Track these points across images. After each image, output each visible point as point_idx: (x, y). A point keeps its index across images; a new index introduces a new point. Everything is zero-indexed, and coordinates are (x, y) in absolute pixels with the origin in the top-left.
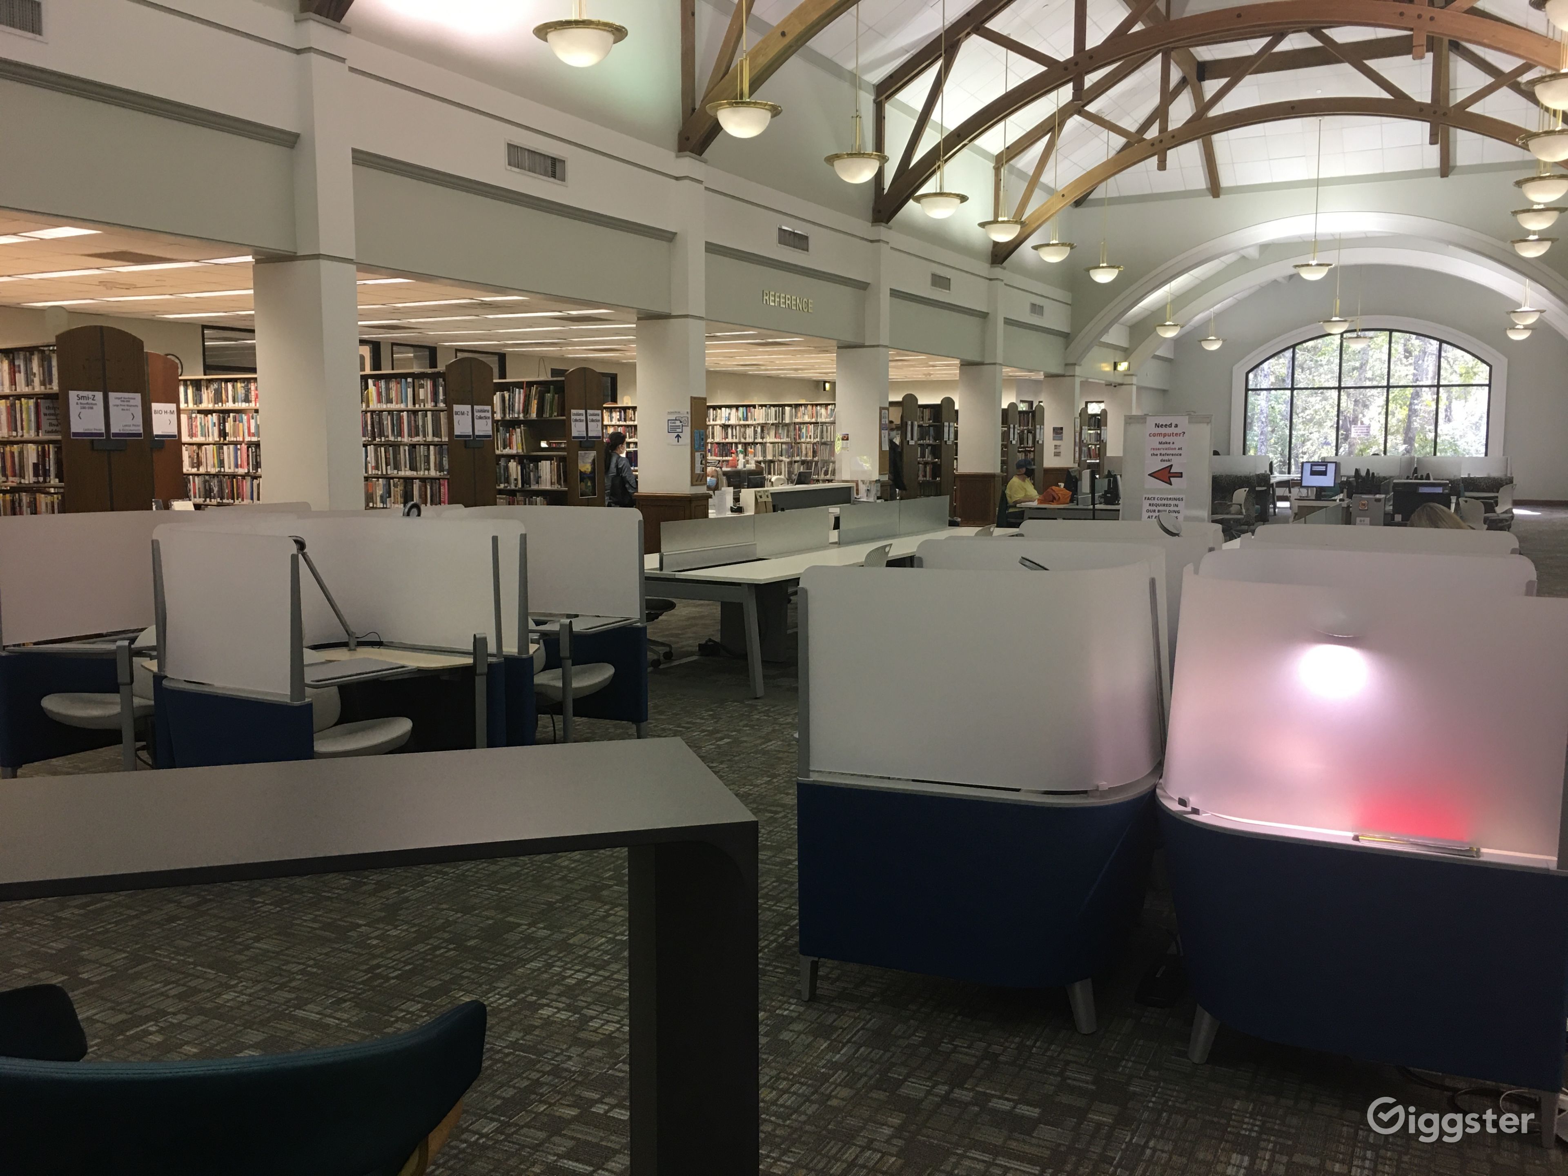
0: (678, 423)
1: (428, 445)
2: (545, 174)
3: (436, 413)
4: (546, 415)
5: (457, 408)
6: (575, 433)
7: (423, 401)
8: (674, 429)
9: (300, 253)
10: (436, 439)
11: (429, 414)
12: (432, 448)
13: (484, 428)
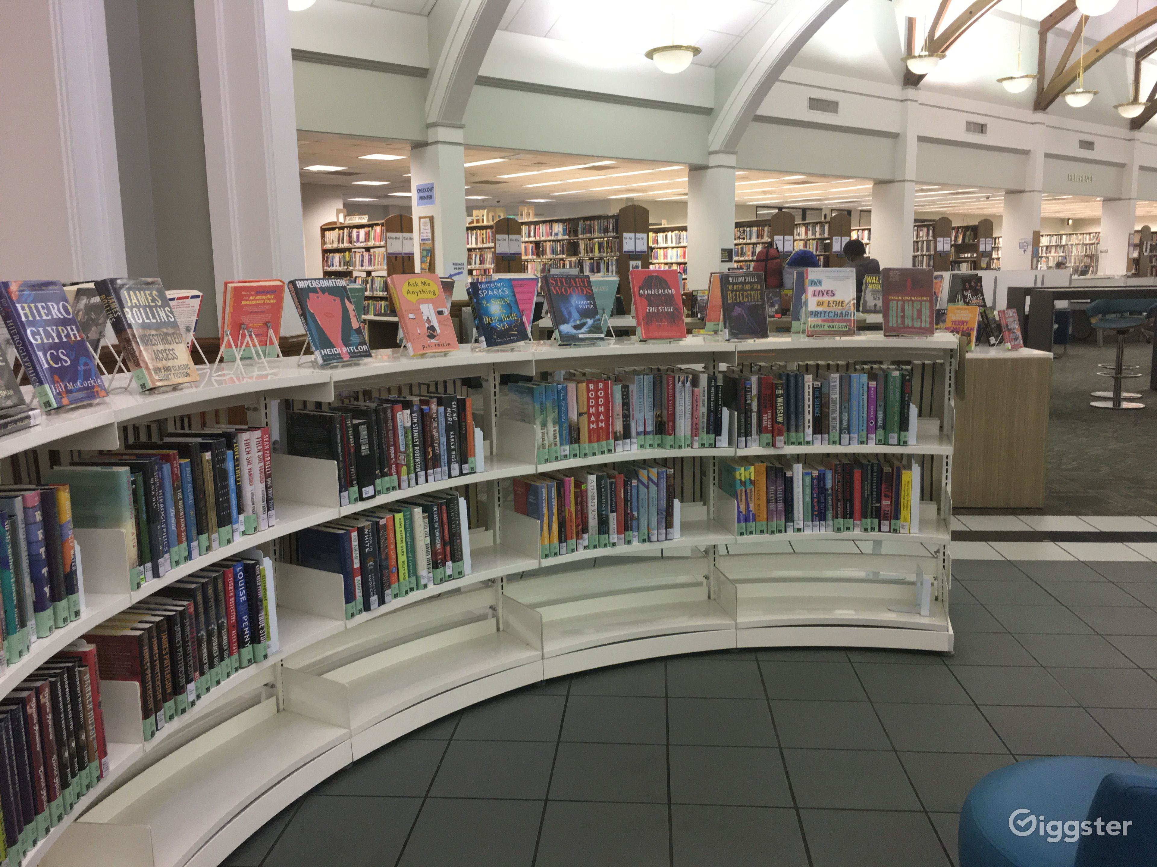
0: (1025, 244)
1: (923, 256)
2: (979, 132)
3: (928, 242)
4: (966, 241)
5: (939, 239)
6: (981, 250)
7: (922, 237)
8: (1023, 247)
9: (896, 180)
10: (928, 253)
11: (925, 242)
12: (925, 257)
13: (947, 248)
